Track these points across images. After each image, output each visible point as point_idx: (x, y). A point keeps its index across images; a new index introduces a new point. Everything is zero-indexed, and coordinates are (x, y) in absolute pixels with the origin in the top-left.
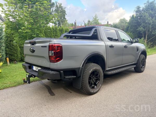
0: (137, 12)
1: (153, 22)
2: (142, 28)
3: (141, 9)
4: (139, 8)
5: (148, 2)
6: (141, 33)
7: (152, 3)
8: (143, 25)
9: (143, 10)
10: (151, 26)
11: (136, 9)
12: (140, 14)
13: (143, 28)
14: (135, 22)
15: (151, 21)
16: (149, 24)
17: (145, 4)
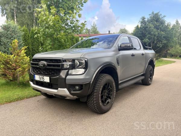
0: (142, 23)
1: (158, 34)
2: (147, 39)
3: (146, 20)
4: (143, 18)
5: (153, 13)
6: (147, 44)
7: (157, 14)
8: (149, 37)
9: (148, 21)
10: (156, 38)
11: (141, 20)
12: (145, 25)
13: (149, 39)
14: (140, 33)
15: (157, 33)
16: (155, 36)
17: (150, 15)
